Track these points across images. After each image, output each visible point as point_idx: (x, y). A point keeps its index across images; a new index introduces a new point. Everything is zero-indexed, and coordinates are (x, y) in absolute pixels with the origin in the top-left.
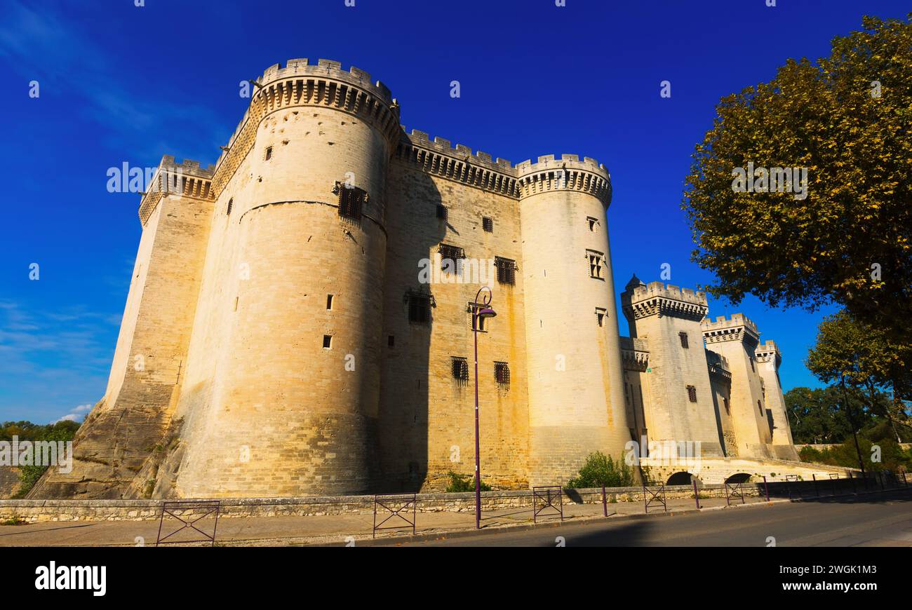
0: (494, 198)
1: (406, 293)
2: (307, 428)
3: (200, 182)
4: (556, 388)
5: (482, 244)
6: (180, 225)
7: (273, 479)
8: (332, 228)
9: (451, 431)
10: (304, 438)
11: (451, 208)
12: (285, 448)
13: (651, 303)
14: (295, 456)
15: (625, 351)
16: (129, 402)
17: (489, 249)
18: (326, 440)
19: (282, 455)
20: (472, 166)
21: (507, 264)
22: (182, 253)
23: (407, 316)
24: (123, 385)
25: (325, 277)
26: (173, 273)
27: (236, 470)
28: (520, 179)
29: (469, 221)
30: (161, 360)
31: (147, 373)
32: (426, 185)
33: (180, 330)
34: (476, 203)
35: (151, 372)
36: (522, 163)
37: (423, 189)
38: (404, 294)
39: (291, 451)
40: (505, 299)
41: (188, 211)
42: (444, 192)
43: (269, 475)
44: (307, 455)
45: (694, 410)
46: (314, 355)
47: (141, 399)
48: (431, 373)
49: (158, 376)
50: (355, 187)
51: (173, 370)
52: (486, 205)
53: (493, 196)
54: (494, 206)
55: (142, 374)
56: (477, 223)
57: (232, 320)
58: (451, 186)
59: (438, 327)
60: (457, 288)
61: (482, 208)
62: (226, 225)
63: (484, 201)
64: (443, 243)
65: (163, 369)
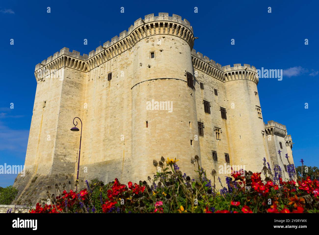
0: (217, 81)
3: (80, 62)
4: (250, 165)
5: (215, 101)
6: (72, 83)
11: (204, 84)
13: (270, 129)
16: (57, 171)
17: (218, 103)
20: (210, 66)
21: (224, 110)
22: (74, 97)
24: (54, 162)
25: (187, 113)
26: (71, 107)
28: (225, 73)
29: (210, 91)
30: (69, 150)
31: (63, 157)
33: (76, 135)
34: (211, 83)
35: (65, 156)
36: (226, 66)
40: (224, 126)
41: (76, 76)
42: (202, 77)
46: (188, 149)
47: (62, 170)
48: (207, 158)
49: (68, 158)
50: (190, 73)
51: (74, 155)
52: (214, 84)
53: (216, 80)
54: (217, 84)
55: (61, 157)
56: (213, 92)
57: (145, 132)
58: (203, 74)
59: (206, 137)
60: (210, 120)
61: (214, 85)
62: (108, 85)
63: (214, 82)
64: (204, 99)
65: (70, 154)
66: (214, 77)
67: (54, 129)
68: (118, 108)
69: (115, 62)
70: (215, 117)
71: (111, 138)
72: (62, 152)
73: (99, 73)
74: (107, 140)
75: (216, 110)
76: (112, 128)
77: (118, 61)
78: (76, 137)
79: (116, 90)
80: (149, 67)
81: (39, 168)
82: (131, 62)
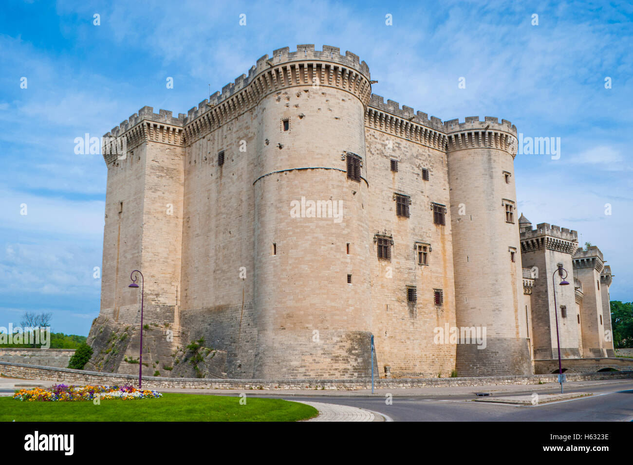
1: (375, 236)
2: (344, 341)
4: (480, 310)
5: (422, 192)
6: (162, 169)
7: (329, 375)
8: (345, 190)
9: (408, 342)
10: (344, 348)
11: (400, 162)
12: (333, 355)
13: (540, 240)
14: (341, 360)
15: (525, 280)
16: (146, 319)
17: (428, 197)
18: (356, 349)
19: (332, 360)
20: (415, 124)
21: (440, 209)
22: (166, 194)
23: (376, 254)
25: (343, 229)
26: (162, 212)
27: (302, 370)
28: (448, 135)
29: (413, 173)
30: (163, 286)
31: (155, 297)
32: (383, 143)
33: (173, 260)
34: (417, 157)
35: (157, 295)
37: (381, 146)
38: (374, 237)
39: (337, 357)
40: (439, 239)
41: (167, 156)
42: (395, 148)
43: (326, 373)
44: (347, 360)
45: (564, 324)
46: (342, 289)
47: (154, 317)
48: (394, 299)
49: (163, 298)
50: (354, 154)
51: (172, 293)
52: (423, 158)
53: (429, 150)
54: (429, 159)
55: (151, 297)
56: (418, 175)
57: (272, 262)
58: (399, 142)
59: (397, 263)
60: (408, 231)
61: (422, 161)
62: (219, 174)
63: (422, 155)
64: (397, 192)
65: (165, 293)
66: (424, 145)
67: (137, 251)
68: (233, 217)
69: (229, 132)
70: (419, 224)
71: (225, 267)
72: (152, 288)
73: (204, 150)
74: (220, 272)
75: (422, 210)
76: (226, 252)
77: (235, 130)
78: (173, 263)
79: (231, 183)
80: (280, 147)
81: (121, 314)
82: (253, 135)
